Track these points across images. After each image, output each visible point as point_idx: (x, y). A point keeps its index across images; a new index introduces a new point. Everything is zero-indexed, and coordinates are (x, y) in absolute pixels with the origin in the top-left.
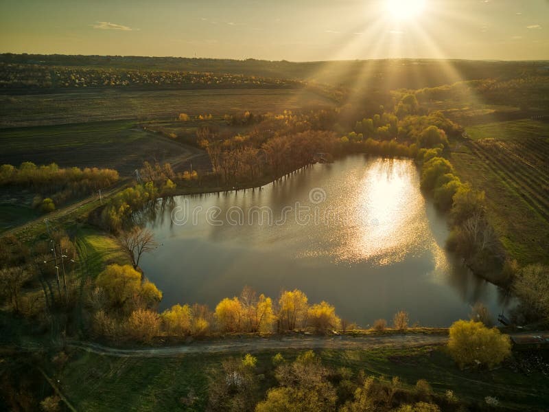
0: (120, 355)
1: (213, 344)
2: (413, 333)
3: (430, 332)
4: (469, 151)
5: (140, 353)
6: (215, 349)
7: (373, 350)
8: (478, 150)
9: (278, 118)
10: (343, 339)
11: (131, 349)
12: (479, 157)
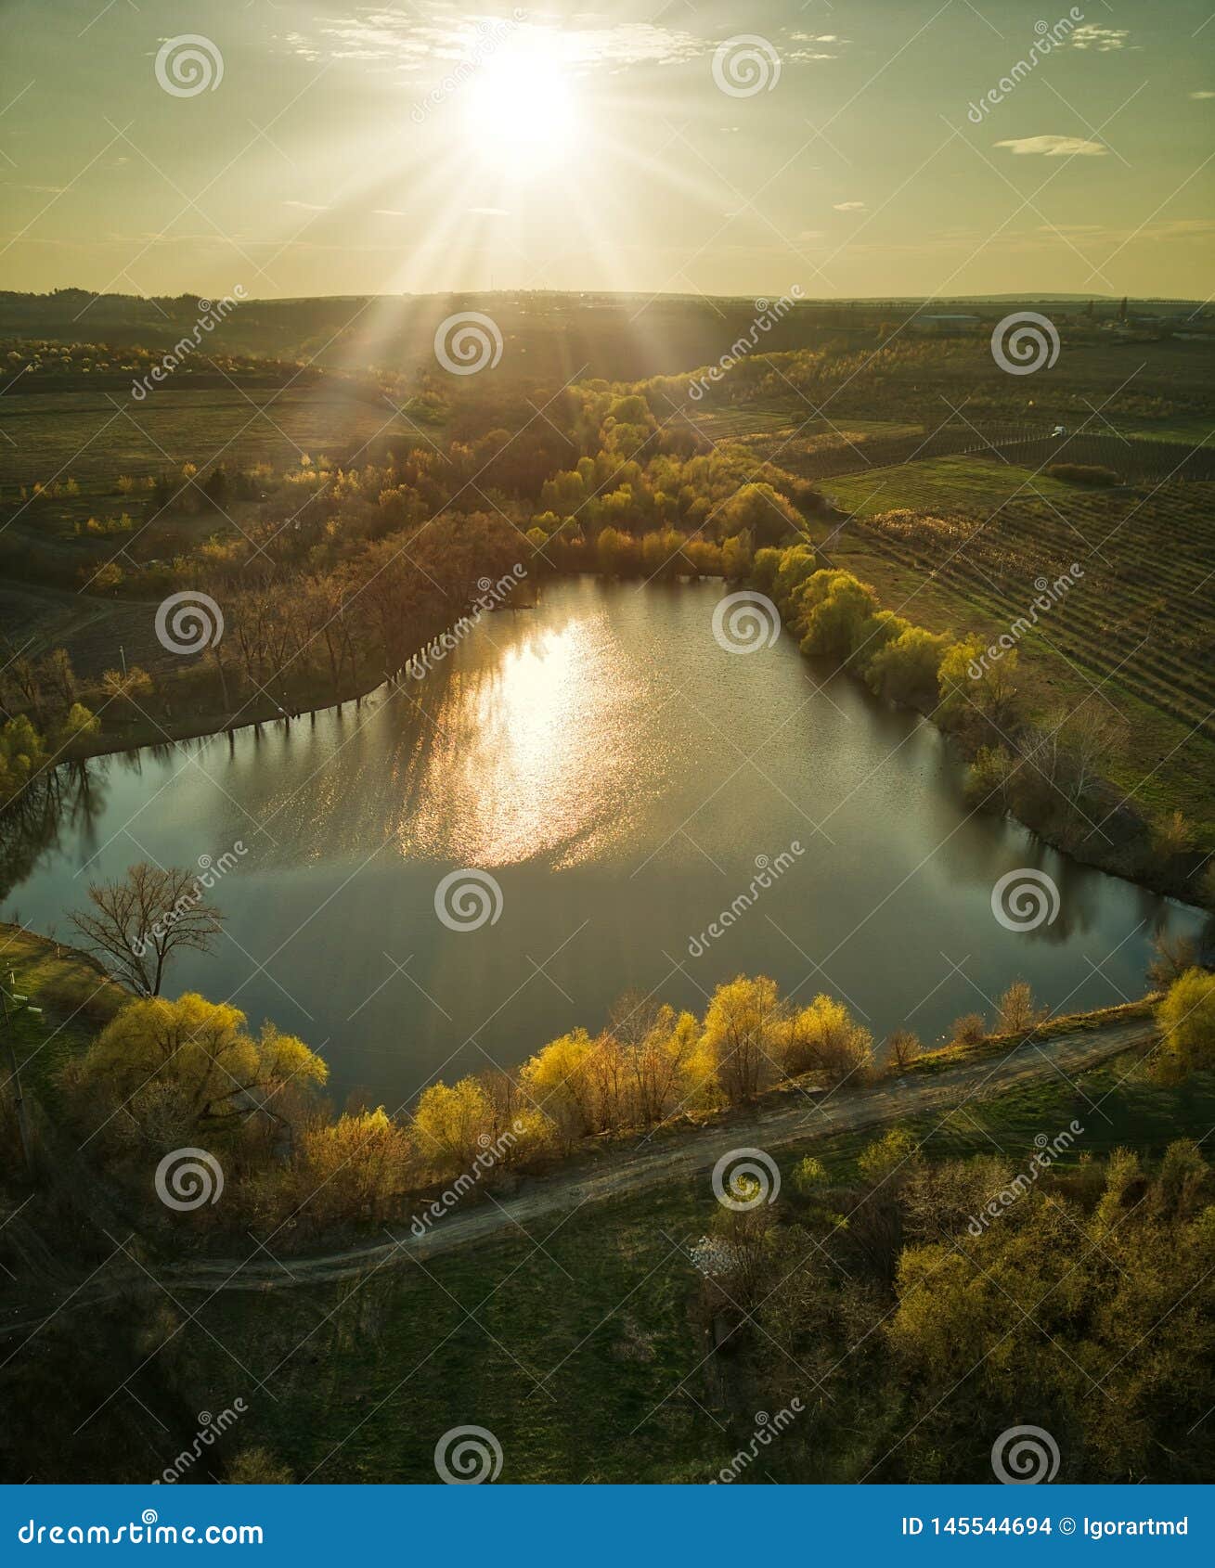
0: (330, 1276)
1: (586, 1175)
2: (1060, 1033)
3: (1096, 1024)
4: (867, 549)
5: (389, 1252)
6: (600, 1189)
7: (1002, 1097)
8: (890, 543)
9: (296, 480)
10: (912, 1086)
11: (346, 1249)
12: (903, 562)
